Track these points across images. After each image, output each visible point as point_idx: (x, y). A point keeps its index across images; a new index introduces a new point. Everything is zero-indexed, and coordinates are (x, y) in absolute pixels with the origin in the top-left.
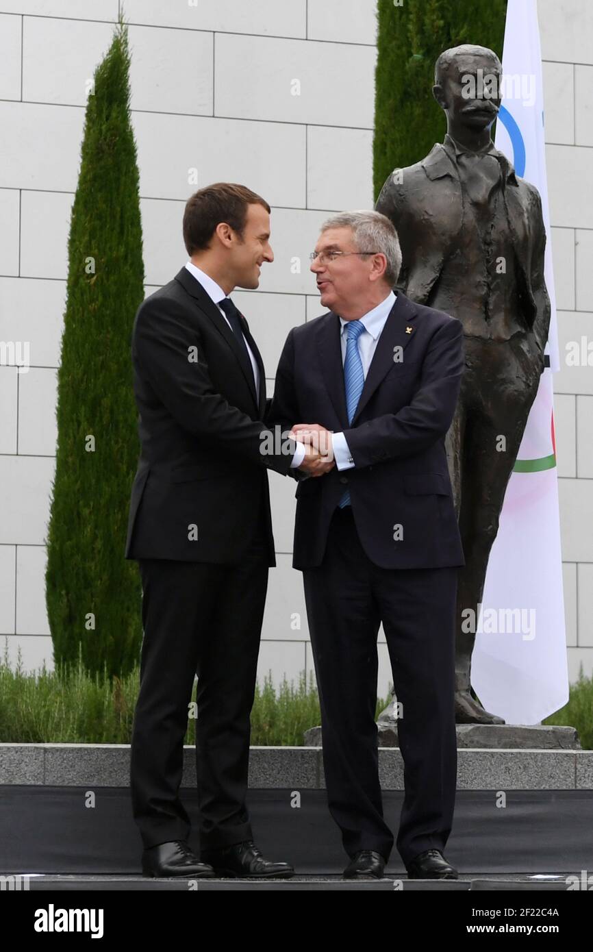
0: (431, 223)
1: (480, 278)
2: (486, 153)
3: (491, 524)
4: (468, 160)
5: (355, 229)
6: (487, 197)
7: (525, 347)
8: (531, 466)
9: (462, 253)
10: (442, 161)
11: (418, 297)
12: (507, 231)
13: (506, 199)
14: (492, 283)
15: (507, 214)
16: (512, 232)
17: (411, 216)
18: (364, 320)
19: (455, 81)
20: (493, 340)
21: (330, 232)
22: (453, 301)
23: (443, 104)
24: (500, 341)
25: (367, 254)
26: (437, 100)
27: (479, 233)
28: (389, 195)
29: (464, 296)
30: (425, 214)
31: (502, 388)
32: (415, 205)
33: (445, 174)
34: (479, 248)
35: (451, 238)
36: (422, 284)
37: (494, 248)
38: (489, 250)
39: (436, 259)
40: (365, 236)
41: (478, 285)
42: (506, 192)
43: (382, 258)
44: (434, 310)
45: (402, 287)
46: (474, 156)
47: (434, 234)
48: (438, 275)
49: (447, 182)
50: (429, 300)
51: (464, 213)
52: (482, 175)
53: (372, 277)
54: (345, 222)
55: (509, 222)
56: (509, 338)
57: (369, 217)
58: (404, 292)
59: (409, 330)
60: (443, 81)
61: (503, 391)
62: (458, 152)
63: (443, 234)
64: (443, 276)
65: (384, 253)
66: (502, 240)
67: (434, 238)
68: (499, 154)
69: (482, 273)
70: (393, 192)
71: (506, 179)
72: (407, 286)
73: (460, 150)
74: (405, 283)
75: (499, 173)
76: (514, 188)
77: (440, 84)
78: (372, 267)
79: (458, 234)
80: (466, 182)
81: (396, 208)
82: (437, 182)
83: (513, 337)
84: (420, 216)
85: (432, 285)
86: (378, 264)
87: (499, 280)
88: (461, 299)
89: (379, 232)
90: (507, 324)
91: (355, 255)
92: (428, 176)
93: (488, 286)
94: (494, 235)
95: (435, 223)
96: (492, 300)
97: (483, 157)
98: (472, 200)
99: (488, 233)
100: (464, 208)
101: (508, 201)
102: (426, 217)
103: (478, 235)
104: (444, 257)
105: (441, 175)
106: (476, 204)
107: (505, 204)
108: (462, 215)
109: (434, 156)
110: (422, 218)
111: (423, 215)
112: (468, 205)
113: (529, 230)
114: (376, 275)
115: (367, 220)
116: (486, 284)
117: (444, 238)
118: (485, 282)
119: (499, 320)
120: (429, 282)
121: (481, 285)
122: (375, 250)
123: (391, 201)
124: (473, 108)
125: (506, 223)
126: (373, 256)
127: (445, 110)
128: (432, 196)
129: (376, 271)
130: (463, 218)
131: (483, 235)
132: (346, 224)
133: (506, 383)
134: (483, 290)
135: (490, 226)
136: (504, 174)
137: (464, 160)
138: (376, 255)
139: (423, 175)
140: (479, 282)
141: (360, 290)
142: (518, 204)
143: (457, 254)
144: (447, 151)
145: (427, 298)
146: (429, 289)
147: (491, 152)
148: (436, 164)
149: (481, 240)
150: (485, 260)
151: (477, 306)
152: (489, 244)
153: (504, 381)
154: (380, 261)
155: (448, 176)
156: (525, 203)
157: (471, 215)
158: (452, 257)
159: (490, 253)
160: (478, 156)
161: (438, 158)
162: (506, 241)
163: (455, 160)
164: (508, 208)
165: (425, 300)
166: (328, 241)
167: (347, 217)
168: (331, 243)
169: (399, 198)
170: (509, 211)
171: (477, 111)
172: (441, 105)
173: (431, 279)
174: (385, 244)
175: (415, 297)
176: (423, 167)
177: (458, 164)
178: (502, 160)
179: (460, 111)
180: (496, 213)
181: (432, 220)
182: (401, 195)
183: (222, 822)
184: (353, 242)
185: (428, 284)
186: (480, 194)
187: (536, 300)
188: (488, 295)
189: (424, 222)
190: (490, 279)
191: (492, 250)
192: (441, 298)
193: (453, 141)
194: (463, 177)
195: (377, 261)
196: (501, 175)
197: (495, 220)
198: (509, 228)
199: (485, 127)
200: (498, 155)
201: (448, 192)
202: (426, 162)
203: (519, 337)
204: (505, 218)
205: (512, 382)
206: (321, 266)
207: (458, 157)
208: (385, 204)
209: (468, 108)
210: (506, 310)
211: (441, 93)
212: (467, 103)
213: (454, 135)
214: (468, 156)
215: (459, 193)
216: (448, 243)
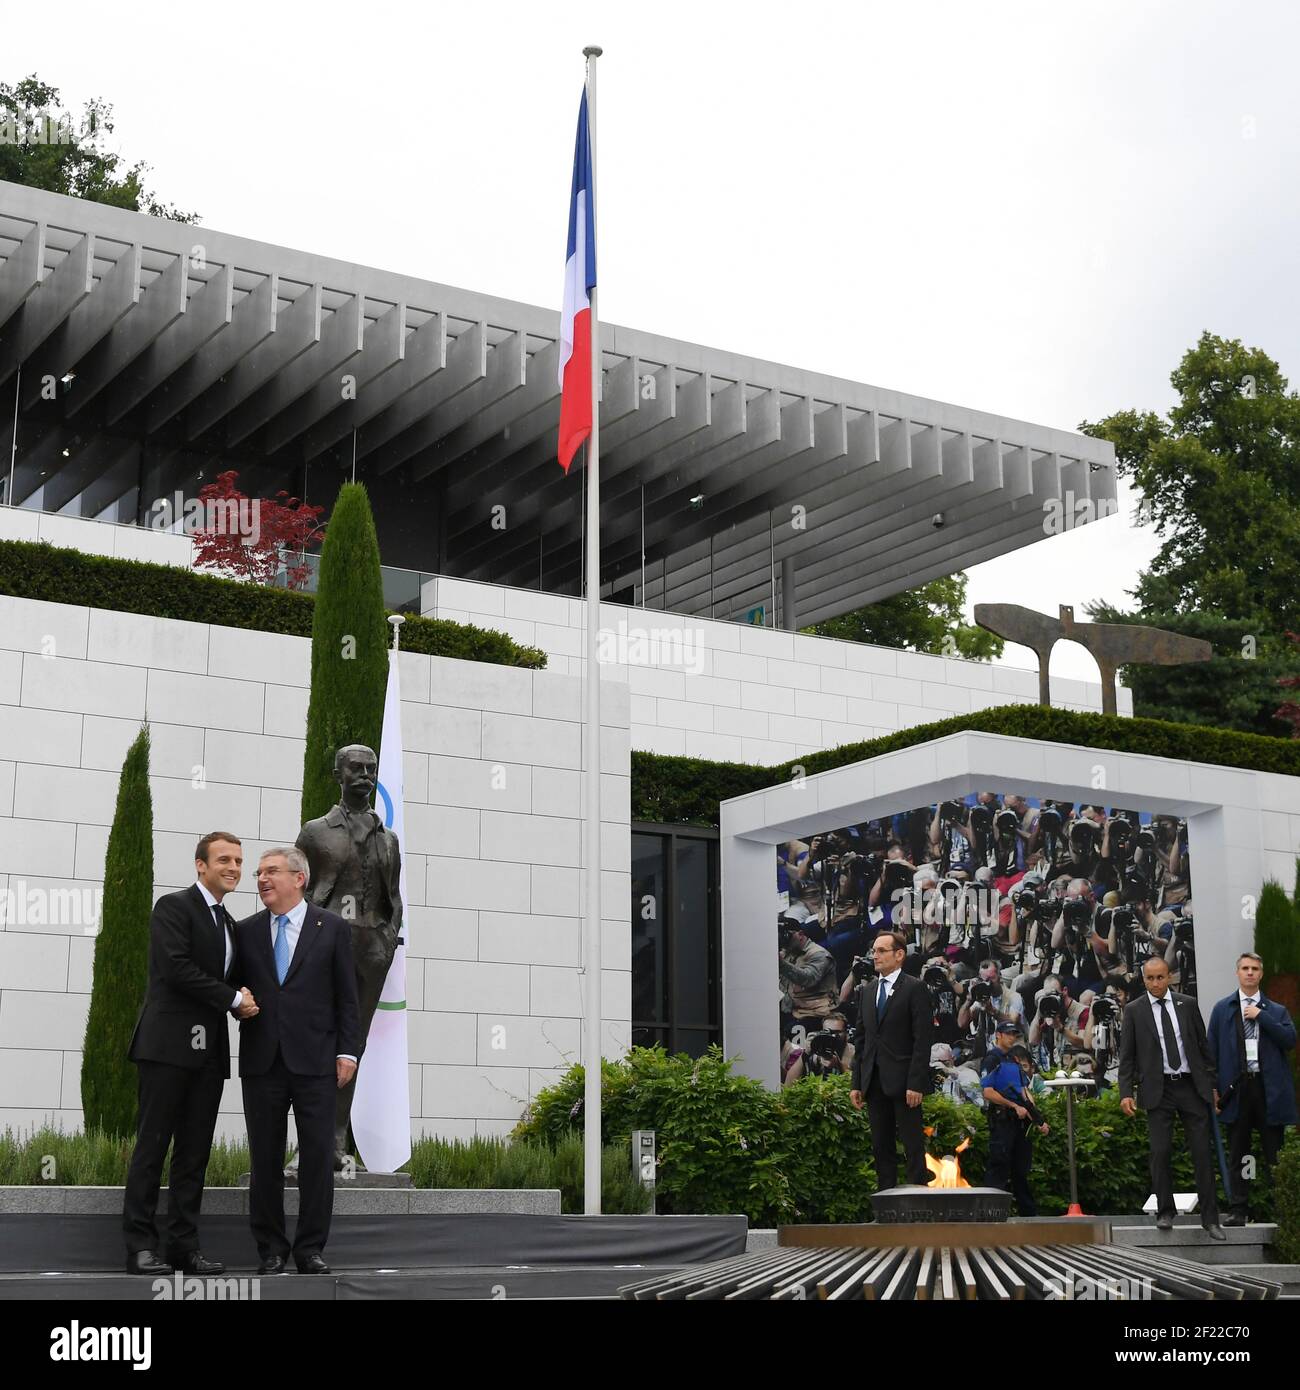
0: (329, 854)
1: (359, 889)
2: (365, 812)
4: (354, 815)
5: (284, 856)
6: (365, 839)
7: (386, 933)
8: (388, 1006)
9: (348, 873)
10: (338, 816)
12: (377, 861)
15: (377, 849)
16: (380, 861)
17: (318, 850)
18: (288, 915)
19: (347, 767)
20: (366, 928)
21: (270, 857)
23: (340, 781)
24: (370, 928)
25: (293, 872)
26: (336, 778)
31: (371, 958)
32: (321, 843)
33: (339, 824)
34: (359, 871)
35: (342, 864)
36: (323, 892)
37: (368, 870)
38: (365, 872)
39: (332, 877)
40: (292, 860)
41: (357, 893)
42: (377, 837)
43: (302, 874)
46: (358, 813)
48: (333, 886)
49: (340, 828)
50: (326, 904)
51: (351, 849)
52: (362, 825)
53: (297, 887)
54: (280, 852)
55: (378, 855)
56: (376, 927)
57: (292, 849)
58: (311, 896)
59: (319, 924)
60: (340, 767)
61: (371, 960)
62: (348, 811)
63: (337, 862)
64: (336, 887)
65: (304, 871)
66: (374, 866)
67: (331, 864)
68: (373, 813)
69: (360, 886)
70: (309, 835)
71: (378, 828)
72: (314, 894)
73: (349, 809)
74: (313, 892)
75: (373, 825)
76: (382, 834)
77: (338, 768)
78: (297, 880)
79: (346, 861)
80: (352, 829)
81: (308, 845)
82: (334, 829)
83: (378, 926)
85: (328, 893)
86: (299, 878)
87: (372, 891)
89: (300, 859)
90: (376, 920)
91: (287, 872)
92: (328, 825)
93: (364, 894)
94: (369, 863)
95: (332, 855)
96: (366, 903)
97: (364, 815)
98: (355, 840)
99: (365, 861)
100: (350, 845)
101: (378, 842)
102: (327, 851)
103: (359, 862)
104: (337, 876)
105: (337, 825)
106: (357, 843)
107: (376, 844)
108: (349, 850)
109: (333, 812)
110: (324, 851)
111: (325, 849)
112: (353, 844)
113: (391, 860)
114: (299, 885)
115: (291, 851)
116: (362, 893)
117: (337, 864)
118: (362, 891)
119: (370, 915)
120: (326, 892)
121: (359, 893)
122: (298, 870)
124: (358, 784)
127: (341, 785)
128: (331, 838)
129: (299, 882)
131: (362, 862)
133: (374, 955)
134: (360, 896)
135: (366, 857)
136: (376, 825)
137: (351, 815)
139: (325, 824)
140: (358, 891)
141: (289, 894)
142: (385, 844)
143: (345, 874)
144: (341, 810)
145: (326, 900)
146: (326, 896)
147: (370, 813)
148: (334, 817)
149: (360, 866)
150: (363, 878)
152: (366, 868)
153: (372, 954)
155: (341, 825)
156: (389, 843)
157: (354, 850)
158: (342, 876)
160: (362, 814)
161: (335, 814)
162: (376, 866)
163: (346, 815)
164: (378, 846)
165: (324, 903)
166: (269, 864)
167: (279, 849)
168: (272, 865)
171: (360, 786)
172: (338, 781)
173: (328, 890)
176: (326, 819)
177: (347, 818)
178: (375, 817)
179: (350, 785)
180: (370, 849)
181: (331, 853)
183: (181, 1237)
184: (285, 864)
185: (326, 894)
186: (361, 836)
187: (394, 904)
188: (363, 900)
189: (325, 853)
190: (365, 890)
191: (367, 872)
192: (335, 901)
193: (345, 804)
194: (351, 826)
195: (299, 876)
197: (370, 853)
198: (378, 858)
199: (366, 796)
201: (340, 835)
202: (327, 816)
203: (383, 926)
204: (376, 852)
205: (377, 954)
206: (265, 879)
207: (348, 814)
209: (355, 784)
210: (375, 910)
211: (339, 773)
212: (354, 781)
213: (346, 800)
214: (355, 813)
215: (347, 836)
216: (340, 867)
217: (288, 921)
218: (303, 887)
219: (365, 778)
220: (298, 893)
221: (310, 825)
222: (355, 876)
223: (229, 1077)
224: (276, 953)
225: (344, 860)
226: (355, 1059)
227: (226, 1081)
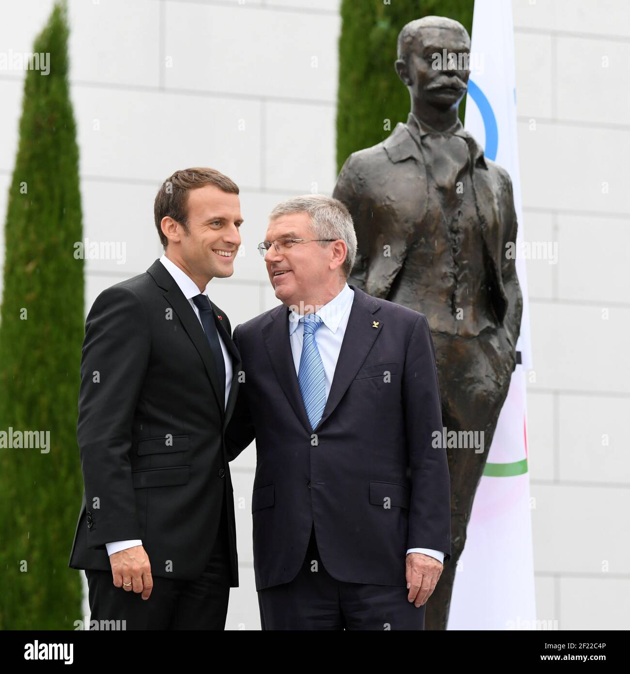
0: (393, 209)
1: (446, 269)
2: (453, 133)
3: (458, 535)
4: (434, 141)
5: (312, 214)
6: (453, 181)
7: (495, 343)
8: (501, 470)
9: (427, 242)
10: (405, 143)
11: (379, 289)
12: (476, 219)
13: (475, 183)
14: (459, 275)
15: (476, 199)
16: (482, 219)
17: (371, 202)
18: (321, 313)
19: (419, 56)
20: (461, 336)
21: (284, 218)
22: (417, 294)
23: (407, 80)
24: (468, 337)
25: (327, 240)
26: (399, 76)
27: (446, 220)
28: (348, 179)
29: (429, 288)
30: (387, 199)
31: (470, 388)
32: (376, 190)
33: (408, 156)
34: (446, 237)
35: (415, 225)
36: (383, 276)
37: (461, 236)
38: (456, 238)
39: (399, 249)
40: (324, 221)
41: (444, 276)
42: (474, 177)
43: (343, 244)
44: (397, 304)
45: (362, 279)
46: (439, 136)
47: (397, 221)
48: (400, 265)
49: (410, 165)
50: (390, 293)
51: (429, 199)
52: (449, 157)
53: (332, 266)
54: (300, 207)
55: (478, 209)
56: (477, 334)
57: (325, 202)
58: (364, 283)
59: (376, 324)
60: (407, 56)
61: (471, 392)
62: (423, 133)
63: (407, 222)
64: (406, 266)
65: (343, 239)
66: (470, 228)
67: (396, 225)
68: (467, 135)
69: (448, 263)
70: (352, 176)
71: (475, 162)
72: (367, 278)
73: (424, 129)
74: (364, 275)
75: (467, 156)
76: (483, 171)
77: (404, 58)
78: (333, 255)
79: (423, 221)
80: (431, 165)
81: (354, 193)
82: (399, 165)
83: (482, 333)
84: (381, 202)
85: (394, 276)
86: (337, 251)
87: (467, 271)
88: (427, 292)
89: (337, 217)
90: (475, 319)
91: (314, 242)
92: (390, 159)
93: (455, 277)
94: (461, 223)
95: (398, 210)
96: (459, 292)
97: (449, 138)
98: (437, 184)
99: (456, 221)
100: (429, 193)
101: (476, 185)
102: (388, 203)
103: (444, 222)
104: (407, 246)
105: (404, 158)
106: (441, 189)
107: (473, 189)
108: (427, 201)
109: (397, 136)
110: (383, 204)
111: (385, 201)
112: (433, 190)
113: (500, 217)
114: (336, 263)
115: (324, 205)
116: (452, 275)
117: (407, 225)
118: (451, 273)
119: (467, 313)
120: (391, 273)
121: (447, 277)
122: (335, 236)
123: (349, 186)
124: (439, 85)
125: (475, 209)
126: (333, 243)
127: (409, 88)
128: (394, 180)
129: (337, 259)
130: (428, 203)
131: (450, 221)
132: (302, 209)
133: (476, 383)
134: (449, 281)
135: (457, 212)
136: (472, 156)
137: (428, 141)
138: (337, 241)
139: (384, 158)
140: (445, 273)
141: (321, 279)
142: (488, 190)
143: (422, 243)
144: (411, 131)
145: (389, 290)
146: (391, 280)
147: (459, 133)
148: (399, 145)
149: (447, 228)
150: (452, 251)
151: (443, 299)
152: (456, 232)
153: (472, 381)
154: (340, 248)
155: (411, 158)
156: (496, 187)
157: (436, 201)
158: (415, 246)
159: (457, 241)
160: (444, 136)
161: (401, 139)
162: (474, 228)
163: (419, 140)
164: (477, 192)
165: (387, 293)
166: (284, 228)
167: (301, 202)
168: (288, 231)
169: (358, 182)
170: (478, 196)
171: (443, 88)
172: (404, 81)
173: (394, 269)
174: (345, 231)
175: (376, 289)
176: (385, 149)
177: (422, 145)
178: (470, 142)
179: (425, 88)
180: (463, 199)
181: (395, 206)
182: (360, 179)
184: (312, 228)
185: (390, 276)
186: (446, 178)
187: (507, 292)
188: (454, 287)
189: (385, 208)
190: (458, 269)
191: (459, 239)
192: (404, 291)
193: (417, 121)
194: (429, 159)
195: (337, 248)
196: (469, 157)
197: (463, 206)
198: (478, 215)
199: (451, 105)
200: (465, 136)
201: (411, 175)
202: (387, 143)
203: (488, 332)
204: (473, 204)
205: (480, 381)
206: (277, 256)
207: (423, 138)
208: (344, 188)
209: (434, 85)
210: (473, 305)
211: (405, 68)
212: (432, 80)
213: (417, 113)
214: (433, 137)
215: (423, 176)
216: (412, 231)
217: (321, 324)
218: (346, 266)
219: (450, 74)
220: (337, 276)
221: (358, 160)
222: (438, 245)
223: (236, 584)
224: (302, 381)
225: (419, 220)
226: (439, 556)
227: (231, 589)
